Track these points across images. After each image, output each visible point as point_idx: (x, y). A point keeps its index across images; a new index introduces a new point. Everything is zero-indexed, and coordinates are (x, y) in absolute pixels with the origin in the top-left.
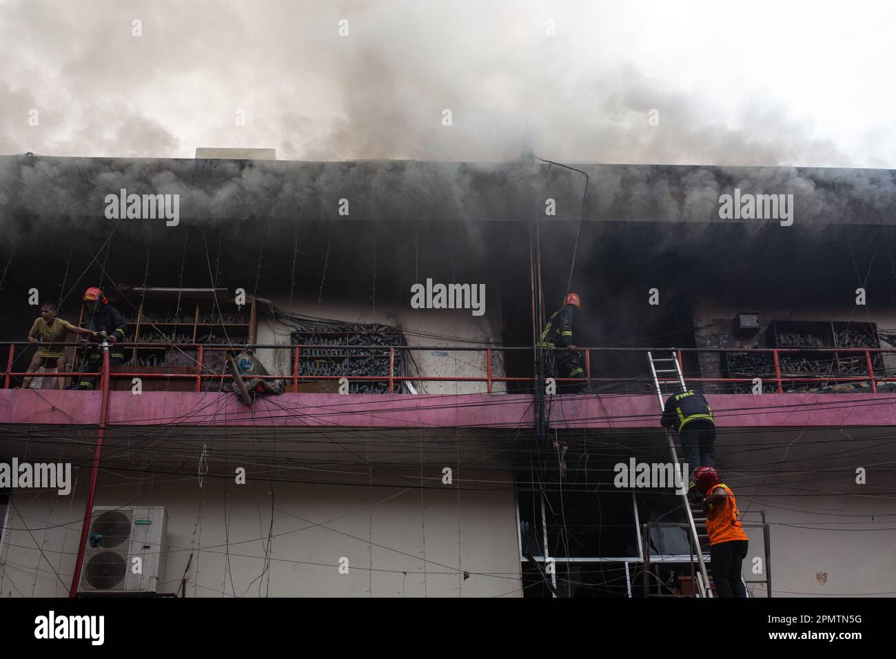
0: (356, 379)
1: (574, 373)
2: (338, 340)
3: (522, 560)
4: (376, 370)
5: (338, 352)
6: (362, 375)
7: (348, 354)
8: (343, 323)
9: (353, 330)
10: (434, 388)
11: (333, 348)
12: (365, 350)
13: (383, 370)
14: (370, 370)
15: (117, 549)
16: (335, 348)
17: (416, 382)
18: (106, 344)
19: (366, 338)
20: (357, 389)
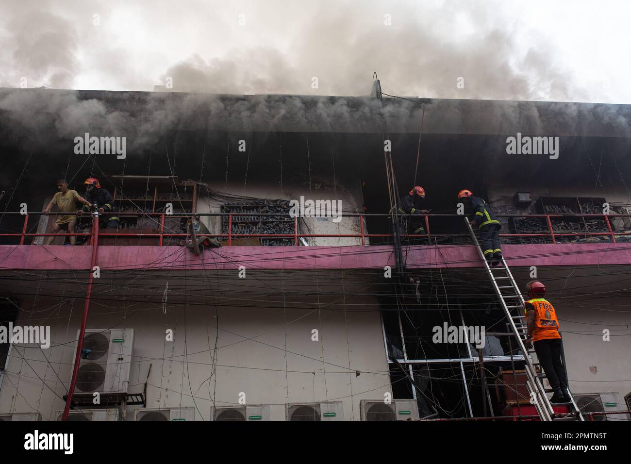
0: (267, 236)
1: (417, 231)
2: (253, 210)
3: (389, 362)
4: (280, 230)
5: (254, 218)
6: (271, 234)
7: (261, 220)
8: (256, 199)
9: (263, 204)
10: (320, 242)
11: (250, 215)
12: (272, 217)
13: (285, 230)
14: (276, 231)
15: (98, 361)
16: (252, 215)
17: (308, 238)
18: (97, 213)
19: (273, 209)
20: (268, 243)
